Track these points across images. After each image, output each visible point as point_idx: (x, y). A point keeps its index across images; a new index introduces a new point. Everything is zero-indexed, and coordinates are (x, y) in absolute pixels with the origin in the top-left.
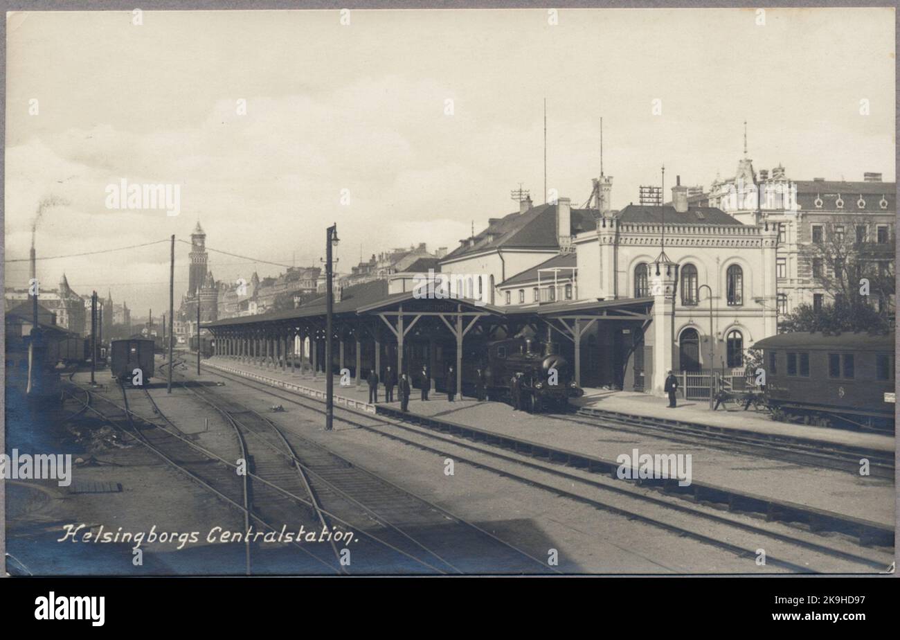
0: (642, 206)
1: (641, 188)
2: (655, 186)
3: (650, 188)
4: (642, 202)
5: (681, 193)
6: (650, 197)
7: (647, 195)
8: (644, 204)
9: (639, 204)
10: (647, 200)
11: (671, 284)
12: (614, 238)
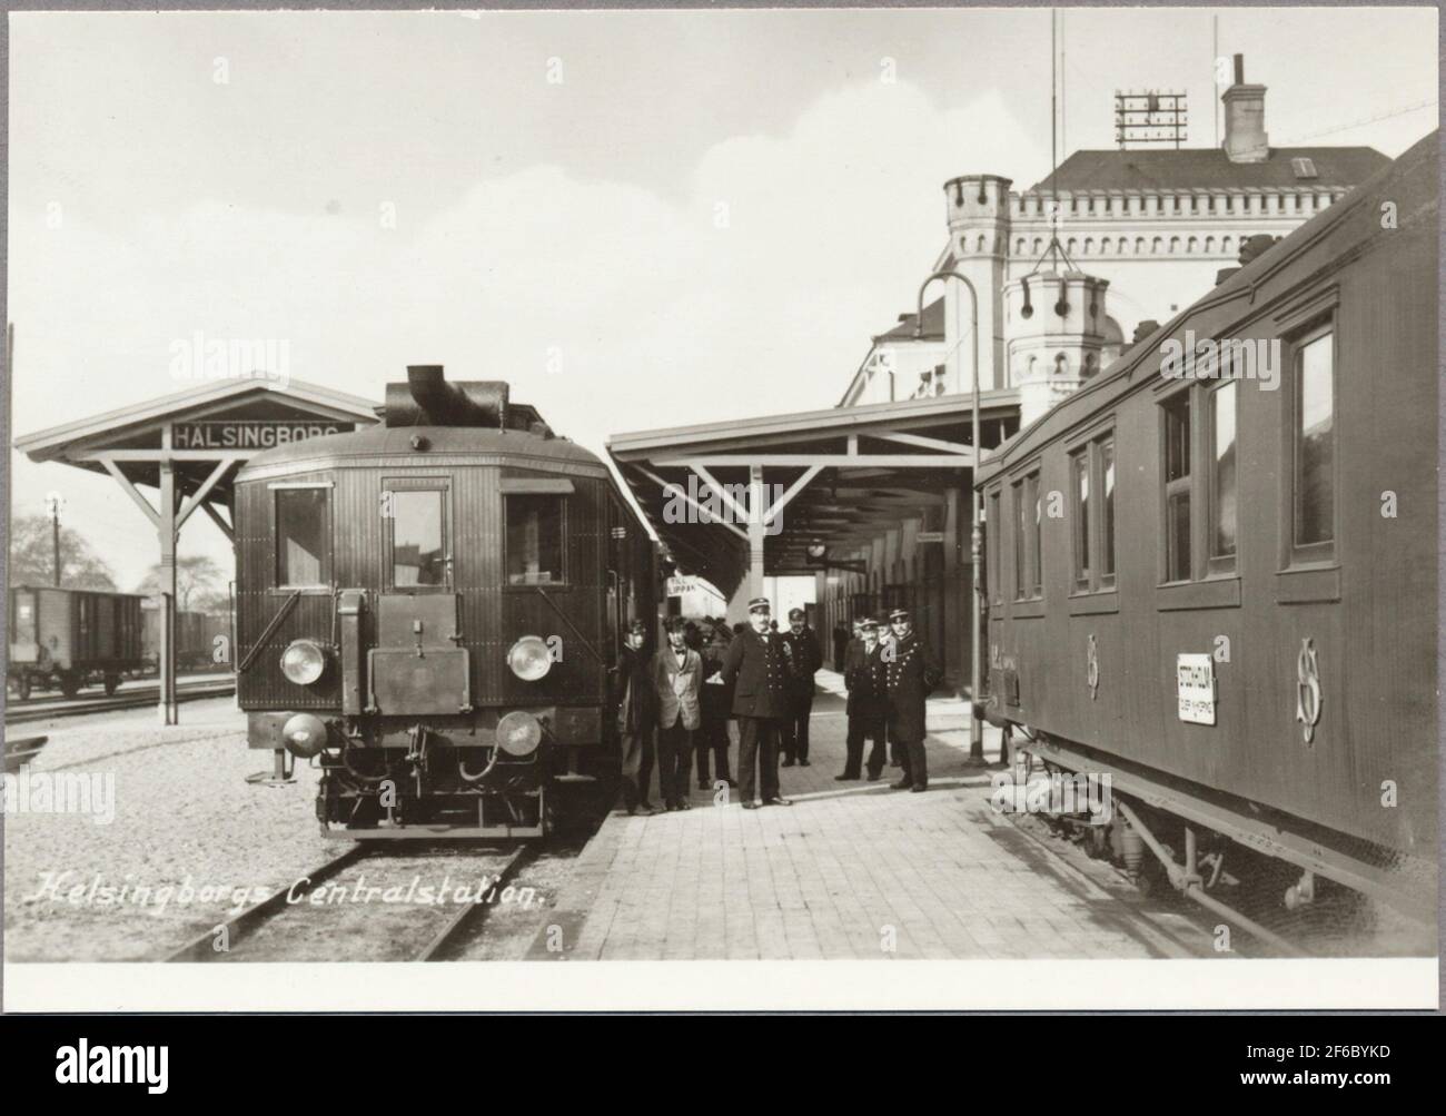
0: (1123, 151)
1: (1121, 98)
2: (1164, 91)
3: (1150, 97)
4: (1122, 140)
5: (1244, 104)
6: (1148, 124)
7: (1140, 118)
8: (1129, 146)
9: (1116, 147)
10: (1139, 133)
11: (1072, 345)
12: (991, 235)
